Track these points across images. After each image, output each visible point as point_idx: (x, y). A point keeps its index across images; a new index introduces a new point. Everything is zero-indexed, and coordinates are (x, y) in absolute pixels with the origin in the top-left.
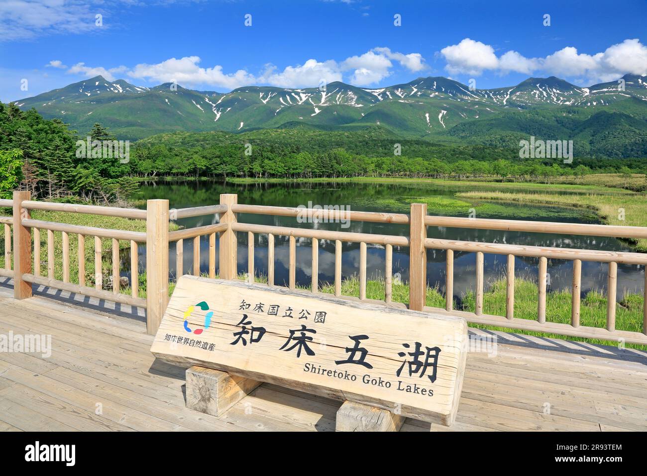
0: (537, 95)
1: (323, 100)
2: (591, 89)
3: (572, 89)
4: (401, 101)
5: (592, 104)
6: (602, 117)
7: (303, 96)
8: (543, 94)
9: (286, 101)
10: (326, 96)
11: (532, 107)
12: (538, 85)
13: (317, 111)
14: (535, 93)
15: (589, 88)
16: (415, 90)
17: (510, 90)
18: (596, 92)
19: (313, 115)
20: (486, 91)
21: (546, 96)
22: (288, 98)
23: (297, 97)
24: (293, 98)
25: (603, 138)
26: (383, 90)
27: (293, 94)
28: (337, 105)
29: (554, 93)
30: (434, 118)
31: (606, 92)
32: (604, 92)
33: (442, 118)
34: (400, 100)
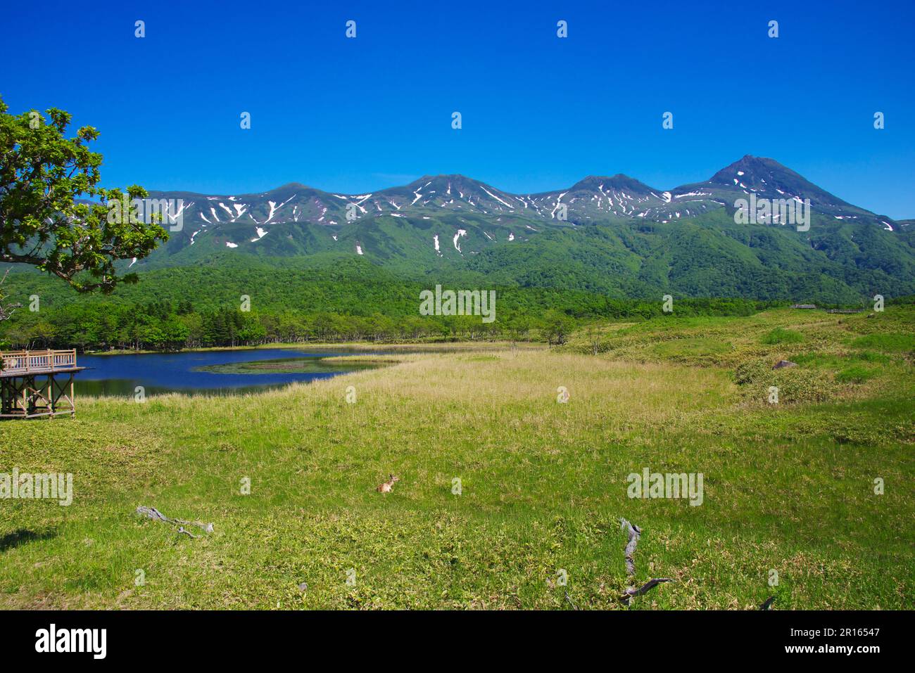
0: (599, 203)
1: (271, 215)
2: (673, 193)
3: (649, 194)
4: (395, 215)
5: (674, 216)
6: (685, 236)
7: (238, 207)
8: (608, 202)
9: (209, 216)
10: (275, 207)
11: (592, 221)
12: (601, 188)
13: (261, 233)
14: (597, 200)
15: (671, 192)
16: (419, 196)
17: (561, 195)
18: (680, 198)
19: (254, 240)
20: (525, 197)
21: (612, 204)
22: (213, 210)
23: (227, 209)
24: (221, 212)
25: (686, 268)
26: (368, 196)
27: (222, 205)
28: (295, 223)
29: (623, 199)
30: (446, 243)
31: (694, 198)
32: (690, 198)
33: (458, 242)
34: (394, 213)
